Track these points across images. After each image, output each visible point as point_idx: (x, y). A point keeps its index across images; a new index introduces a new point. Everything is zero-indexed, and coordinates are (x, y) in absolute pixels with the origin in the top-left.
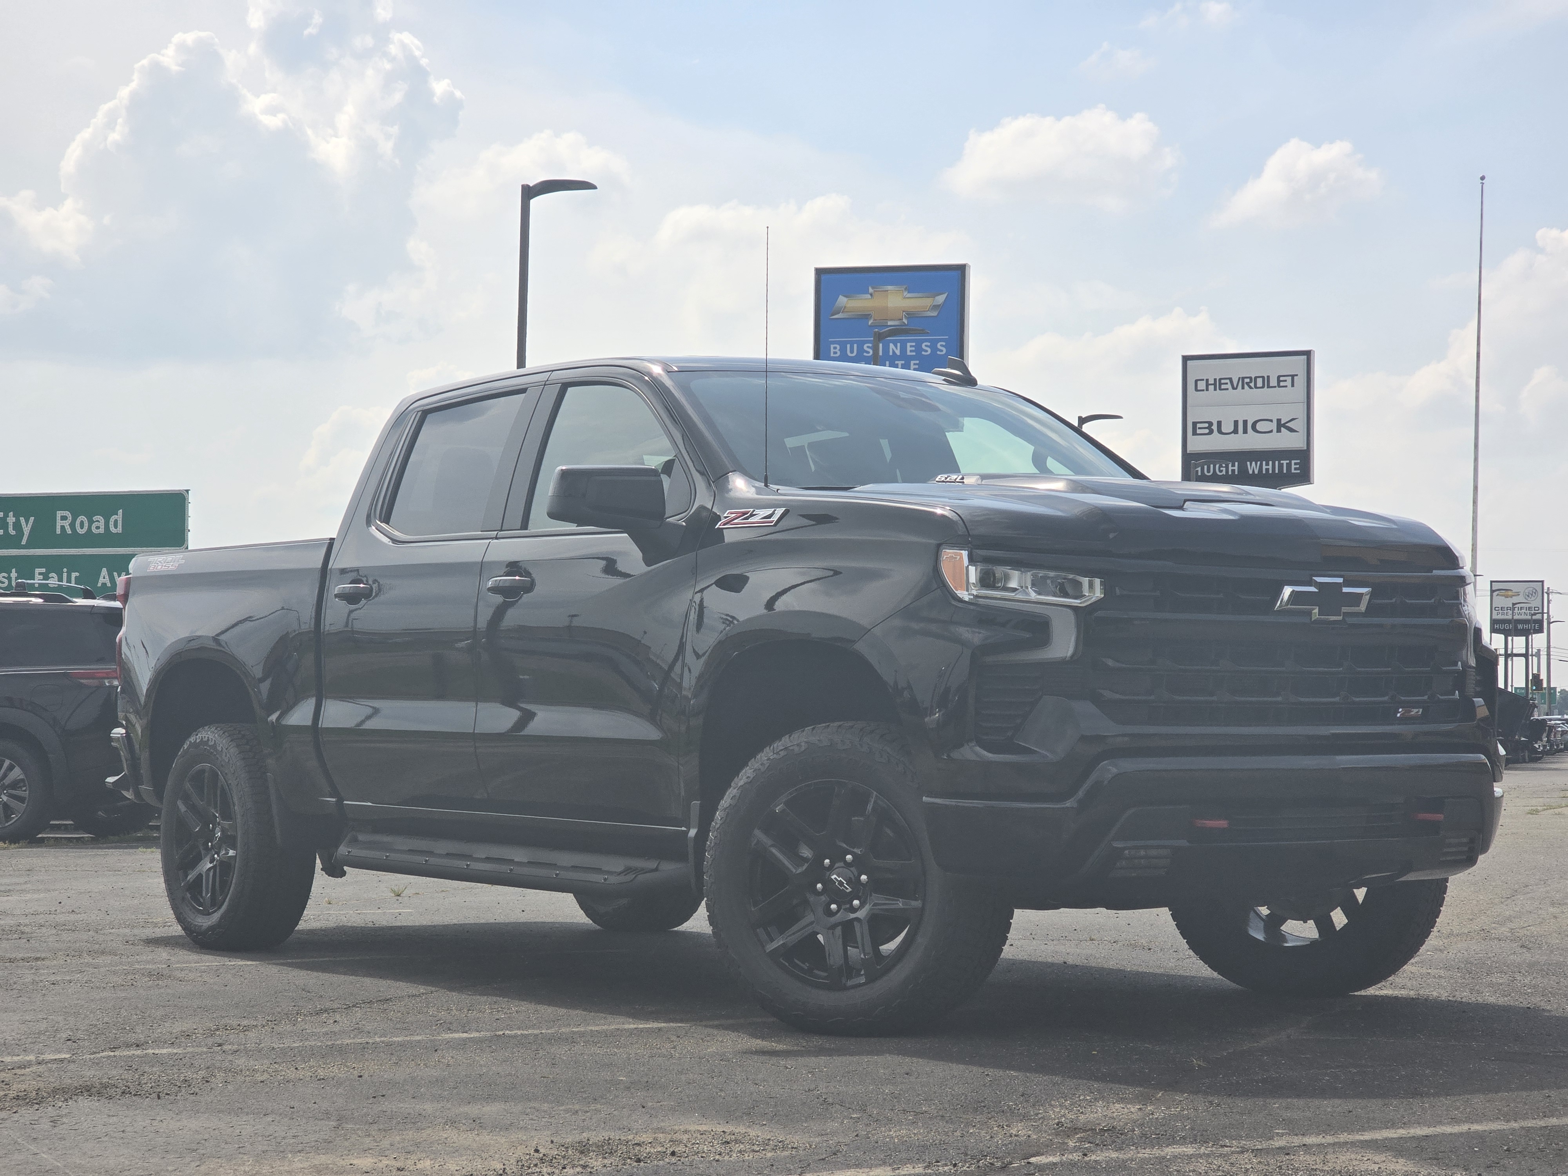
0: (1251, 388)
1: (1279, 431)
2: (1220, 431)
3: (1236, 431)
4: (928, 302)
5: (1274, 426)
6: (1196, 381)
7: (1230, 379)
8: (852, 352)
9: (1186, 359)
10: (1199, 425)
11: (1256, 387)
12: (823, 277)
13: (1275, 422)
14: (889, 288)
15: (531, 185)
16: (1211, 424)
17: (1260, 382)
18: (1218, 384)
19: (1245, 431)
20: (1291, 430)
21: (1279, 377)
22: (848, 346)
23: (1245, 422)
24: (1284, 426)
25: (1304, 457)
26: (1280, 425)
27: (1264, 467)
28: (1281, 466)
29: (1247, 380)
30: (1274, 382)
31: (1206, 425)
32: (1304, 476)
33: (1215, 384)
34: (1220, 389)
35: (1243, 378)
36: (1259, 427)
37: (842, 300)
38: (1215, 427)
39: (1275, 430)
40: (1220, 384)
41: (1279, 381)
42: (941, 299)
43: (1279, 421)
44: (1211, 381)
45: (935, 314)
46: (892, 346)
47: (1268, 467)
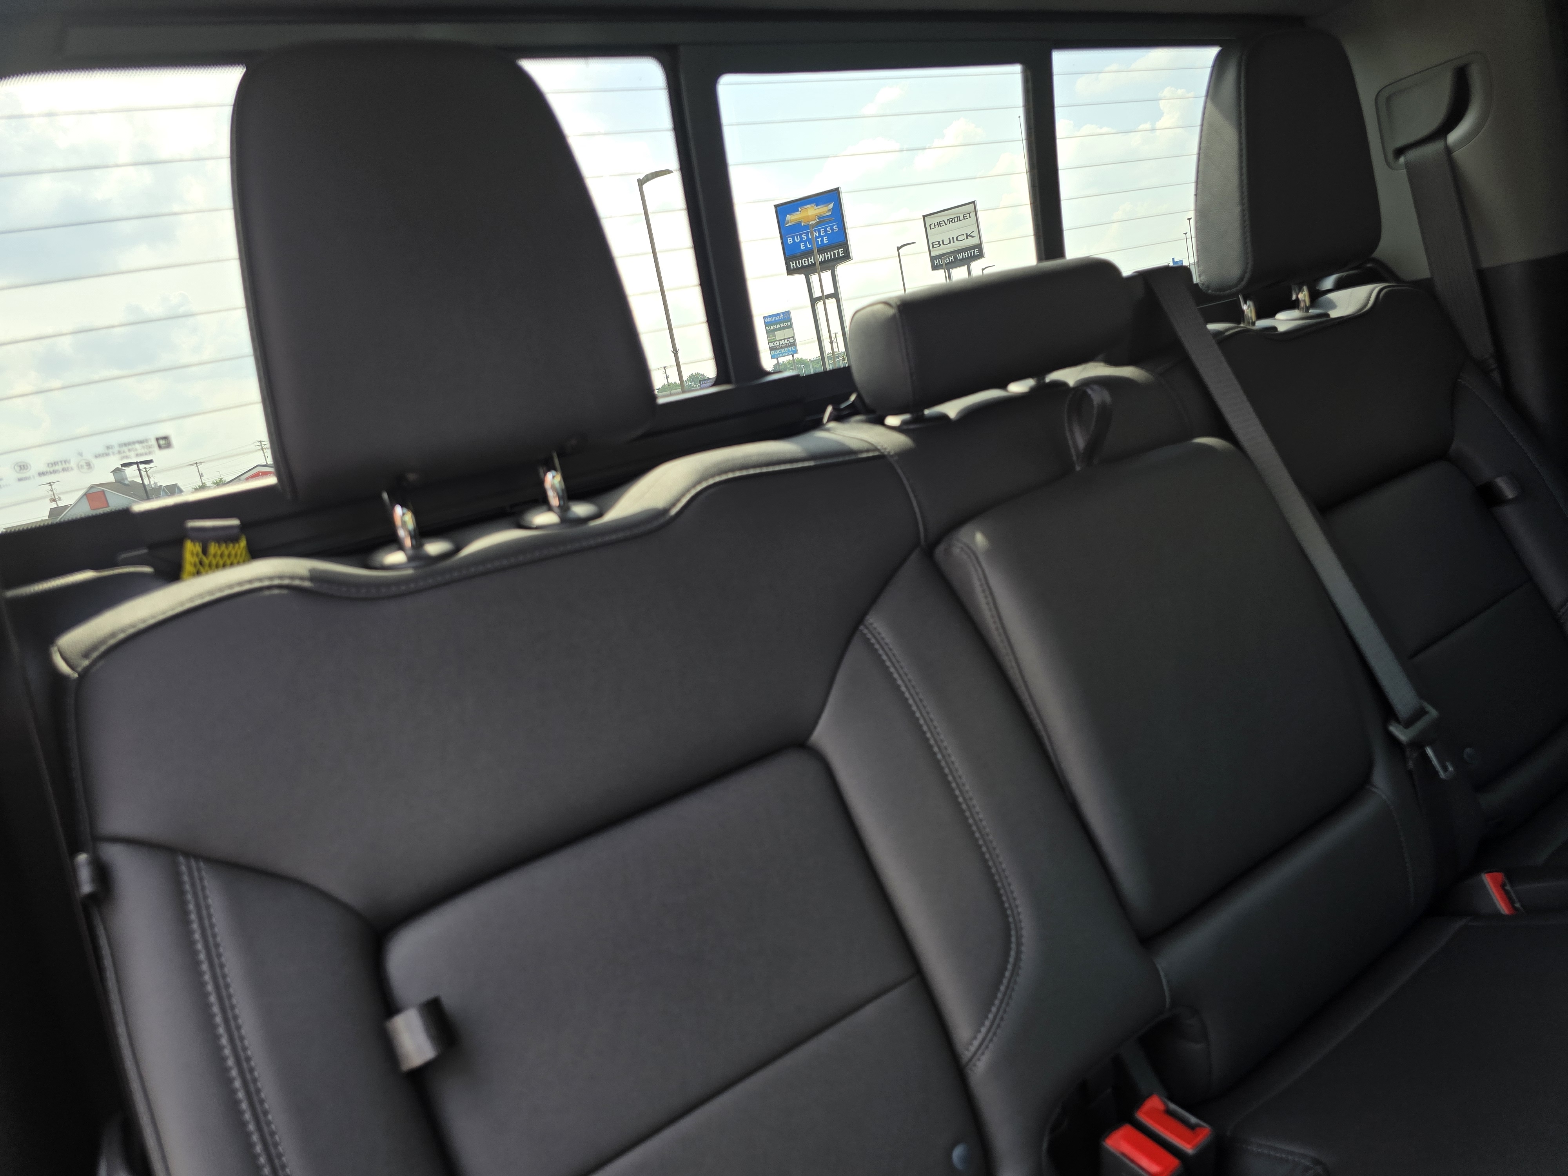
0: (953, 222)
1: (967, 238)
2: (943, 244)
3: (950, 243)
4: (826, 209)
5: (965, 237)
6: (930, 225)
7: (944, 221)
8: (797, 240)
9: (924, 217)
10: (934, 244)
11: (955, 222)
12: (778, 208)
13: (965, 235)
14: (807, 206)
15: (641, 178)
16: (939, 242)
17: (956, 220)
18: (939, 224)
19: (954, 242)
20: (972, 237)
21: (963, 215)
22: (796, 237)
23: (953, 238)
24: (969, 236)
25: (979, 247)
26: (967, 236)
27: (964, 255)
28: (971, 253)
29: (950, 220)
30: (962, 218)
31: (938, 243)
32: (981, 255)
33: (938, 225)
34: (940, 226)
35: (949, 219)
36: (959, 238)
37: (788, 217)
38: (941, 243)
39: (966, 238)
40: (940, 224)
41: (964, 217)
42: (831, 206)
43: (967, 234)
44: (936, 224)
45: (830, 213)
46: (814, 233)
47: (965, 255)
